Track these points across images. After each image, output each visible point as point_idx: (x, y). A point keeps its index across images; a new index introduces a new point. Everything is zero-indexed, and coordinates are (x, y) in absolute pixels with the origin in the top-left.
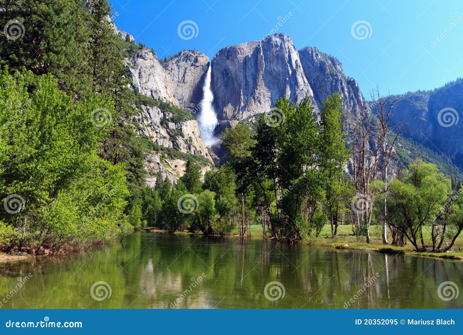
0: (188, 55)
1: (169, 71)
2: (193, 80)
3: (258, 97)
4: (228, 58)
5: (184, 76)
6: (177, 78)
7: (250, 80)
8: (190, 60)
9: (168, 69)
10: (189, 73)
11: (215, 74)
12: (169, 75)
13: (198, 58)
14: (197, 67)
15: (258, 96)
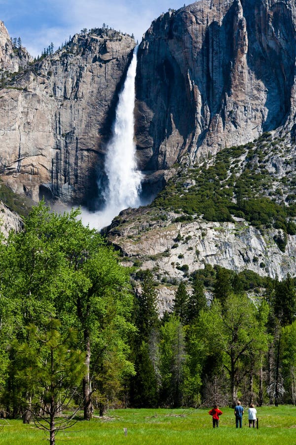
0: (87, 40)
1: (44, 76)
2: (95, 91)
3: (231, 112)
4: (170, 36)
5: (77, 85)
6: (63, 89)
7: (217, 78)
8: (90, 49)
9: (39, 74)
10: (87, 76)
11: (144, 72)
12: (43, 86)
13: (108, 43)
14: (106, 62)
15: (231, 109)
